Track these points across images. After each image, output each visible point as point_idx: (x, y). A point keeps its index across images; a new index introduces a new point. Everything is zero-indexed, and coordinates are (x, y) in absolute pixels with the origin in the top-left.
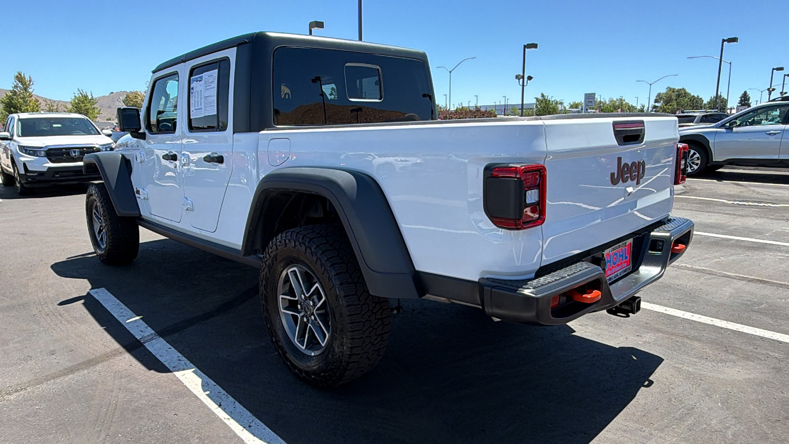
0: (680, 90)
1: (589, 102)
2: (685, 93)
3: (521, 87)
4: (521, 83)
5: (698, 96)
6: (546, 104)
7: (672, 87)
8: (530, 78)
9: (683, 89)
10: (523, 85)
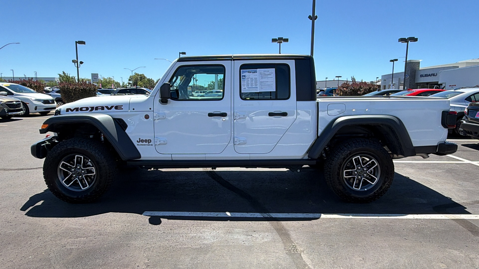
0: (142, 75)
1: (94, 79)
2: (144, 77)
3: (77, 68)
4: (76, 66)
5: (152, 79)
6: (67, 79)
7: (138, 73)
8: (81, 63)
9: (143, 74)
10: (78, 67)
